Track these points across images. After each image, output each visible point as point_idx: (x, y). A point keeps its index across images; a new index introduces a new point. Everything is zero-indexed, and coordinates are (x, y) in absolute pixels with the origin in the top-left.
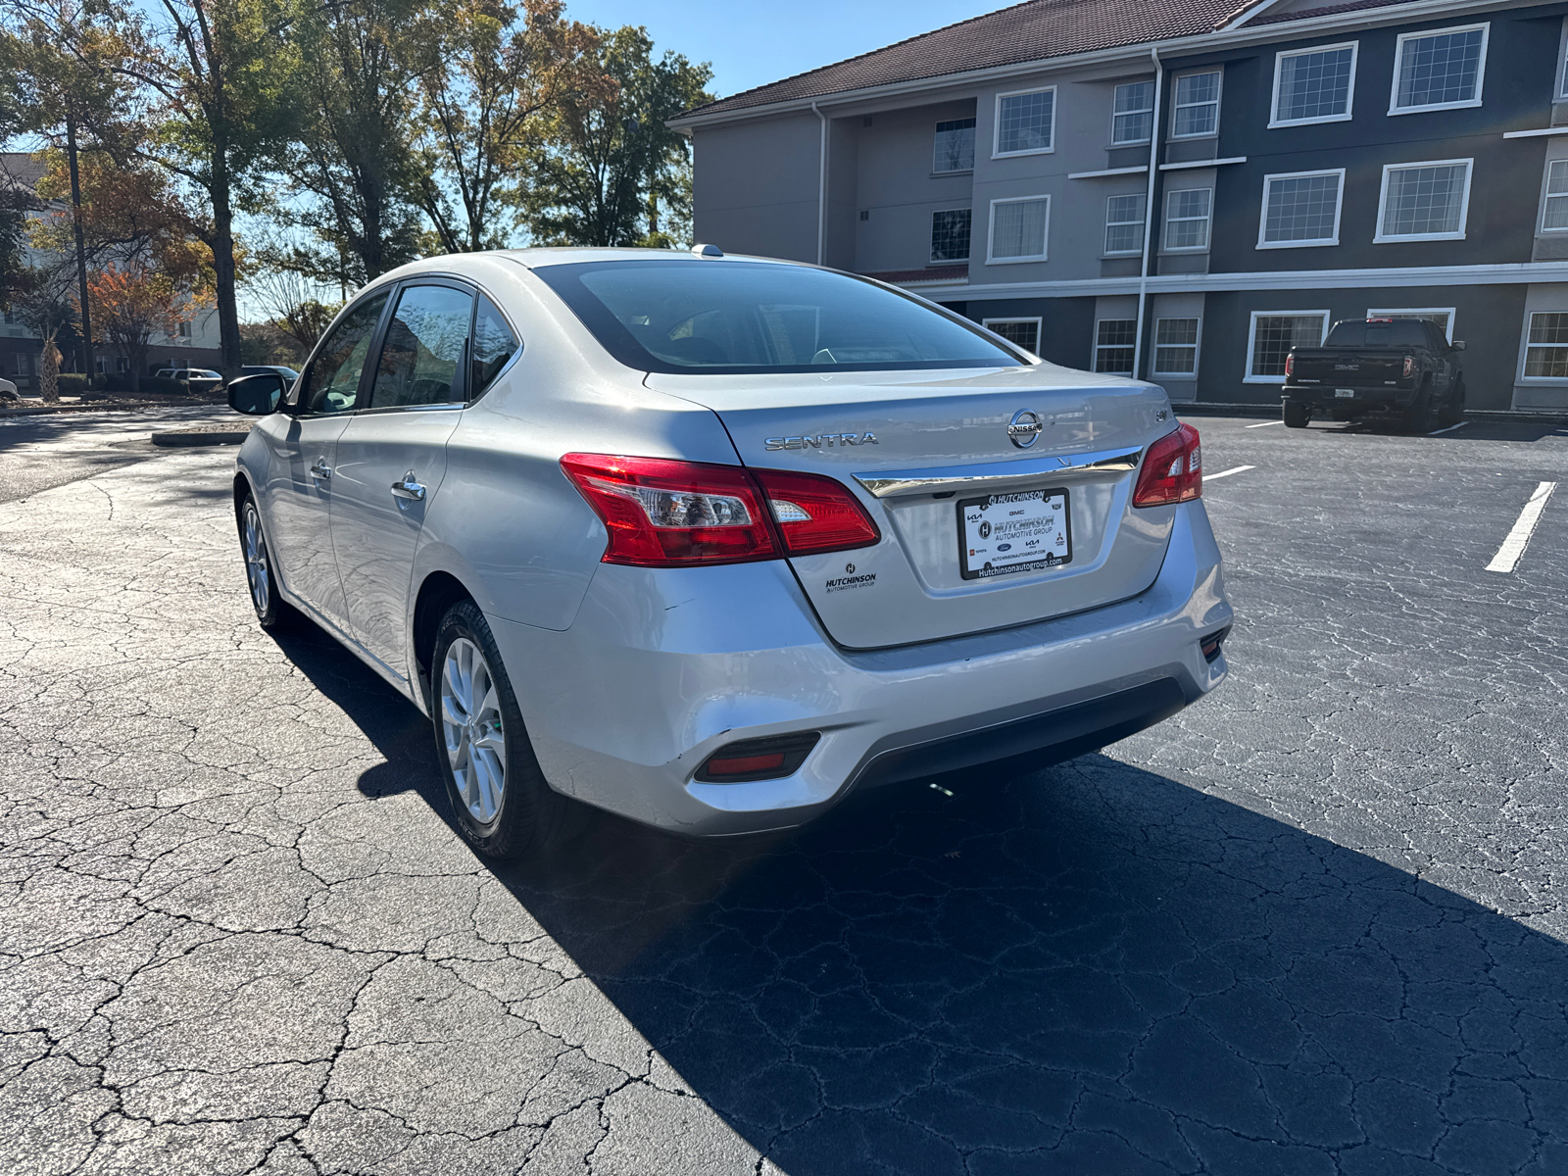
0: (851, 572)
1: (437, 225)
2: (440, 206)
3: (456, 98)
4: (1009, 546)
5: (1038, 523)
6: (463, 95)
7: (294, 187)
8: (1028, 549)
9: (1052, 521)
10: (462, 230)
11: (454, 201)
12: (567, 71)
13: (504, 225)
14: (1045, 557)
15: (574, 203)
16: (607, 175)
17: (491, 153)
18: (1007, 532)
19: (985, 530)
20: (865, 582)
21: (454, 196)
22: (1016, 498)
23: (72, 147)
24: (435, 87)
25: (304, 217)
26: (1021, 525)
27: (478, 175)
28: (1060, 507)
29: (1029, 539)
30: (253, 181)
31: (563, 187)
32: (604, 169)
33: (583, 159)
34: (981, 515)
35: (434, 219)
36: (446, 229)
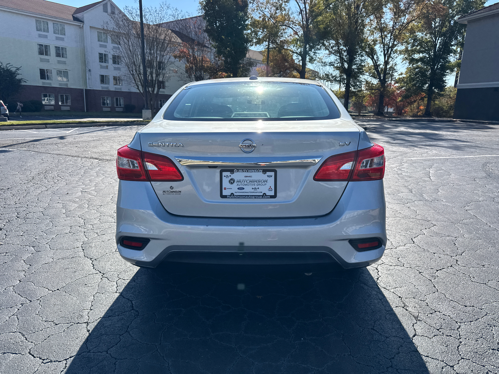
0: (172, 189)
1: (373, 63)
2: (375, 57)
3: (385, 20)
4: (244, 189)
5: (259, 181)
6: (388, 19)
7: (329, 54)
8: (253, 191)
9: (267, 181)
10: (381, 64)
11: (380, 55)
12: (427, 6)
13: (396, 61)
14: (262, 195)
15: (425, 52)
16: (439, 41)
17: (396, 38)
18: (243, 183)
19: (232, 181)
20: (177, 193)
21: (381, 53)
22: (248, 171)
23: (268, 48)
24: (379, 18)
25: (330, 63)
26: (250, 181)
27: (389, 45)
28: (272, 176)
29: (254, 187)
30: (313, 54)
31: (422, 47)
32: (438, 39)
33: (430, 36)
34: (230, 176)
35: (373, 61)
36: (376, 64)
